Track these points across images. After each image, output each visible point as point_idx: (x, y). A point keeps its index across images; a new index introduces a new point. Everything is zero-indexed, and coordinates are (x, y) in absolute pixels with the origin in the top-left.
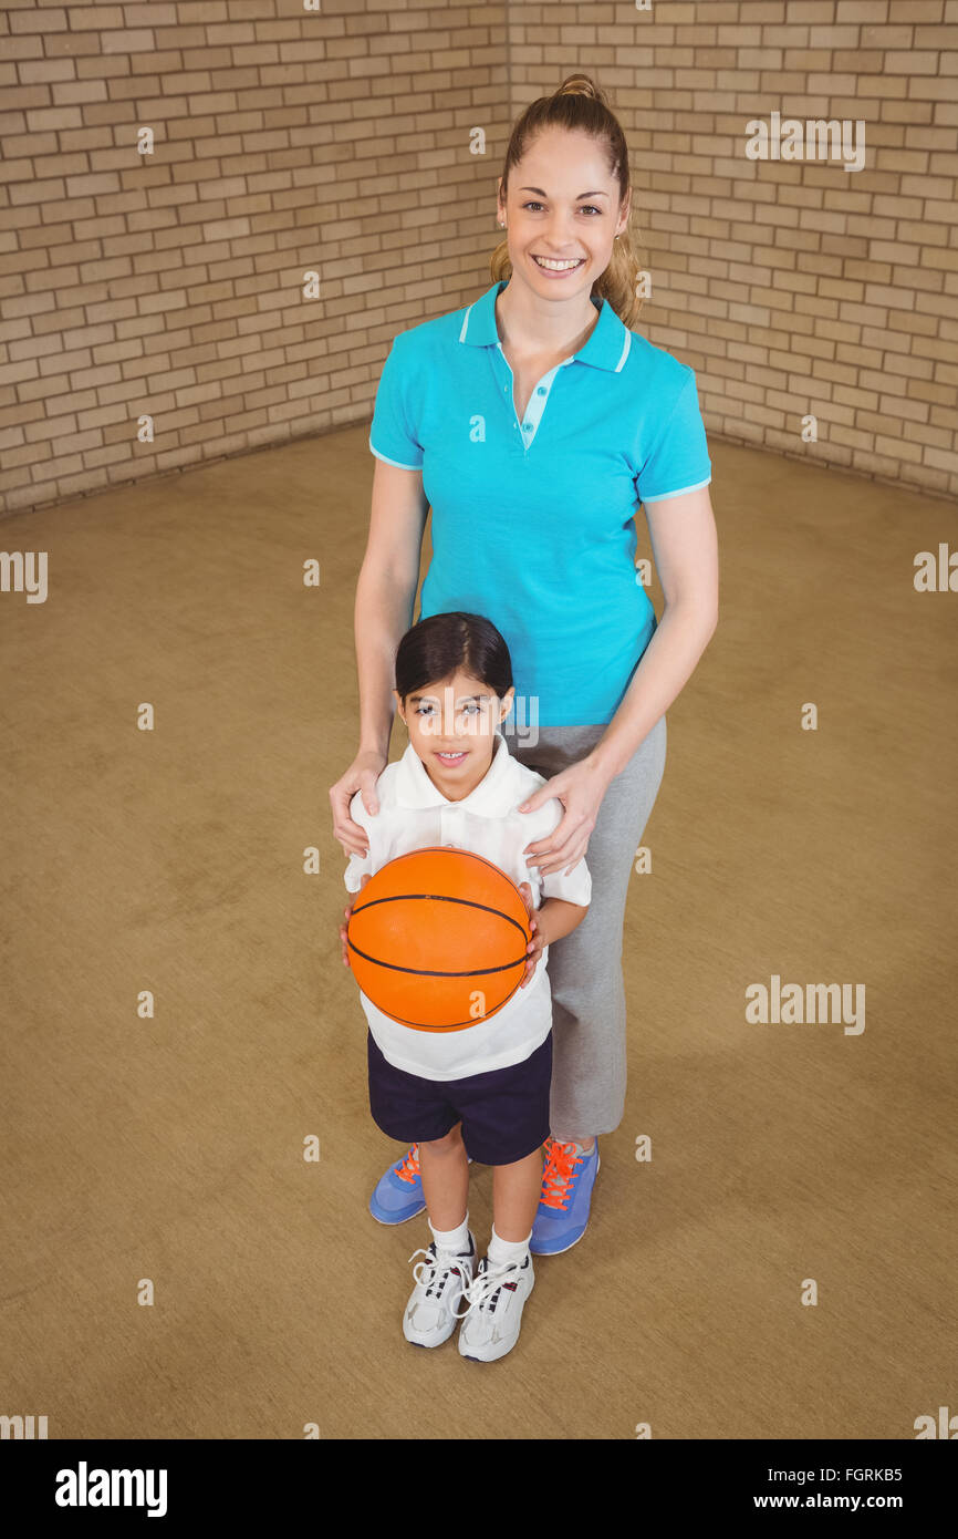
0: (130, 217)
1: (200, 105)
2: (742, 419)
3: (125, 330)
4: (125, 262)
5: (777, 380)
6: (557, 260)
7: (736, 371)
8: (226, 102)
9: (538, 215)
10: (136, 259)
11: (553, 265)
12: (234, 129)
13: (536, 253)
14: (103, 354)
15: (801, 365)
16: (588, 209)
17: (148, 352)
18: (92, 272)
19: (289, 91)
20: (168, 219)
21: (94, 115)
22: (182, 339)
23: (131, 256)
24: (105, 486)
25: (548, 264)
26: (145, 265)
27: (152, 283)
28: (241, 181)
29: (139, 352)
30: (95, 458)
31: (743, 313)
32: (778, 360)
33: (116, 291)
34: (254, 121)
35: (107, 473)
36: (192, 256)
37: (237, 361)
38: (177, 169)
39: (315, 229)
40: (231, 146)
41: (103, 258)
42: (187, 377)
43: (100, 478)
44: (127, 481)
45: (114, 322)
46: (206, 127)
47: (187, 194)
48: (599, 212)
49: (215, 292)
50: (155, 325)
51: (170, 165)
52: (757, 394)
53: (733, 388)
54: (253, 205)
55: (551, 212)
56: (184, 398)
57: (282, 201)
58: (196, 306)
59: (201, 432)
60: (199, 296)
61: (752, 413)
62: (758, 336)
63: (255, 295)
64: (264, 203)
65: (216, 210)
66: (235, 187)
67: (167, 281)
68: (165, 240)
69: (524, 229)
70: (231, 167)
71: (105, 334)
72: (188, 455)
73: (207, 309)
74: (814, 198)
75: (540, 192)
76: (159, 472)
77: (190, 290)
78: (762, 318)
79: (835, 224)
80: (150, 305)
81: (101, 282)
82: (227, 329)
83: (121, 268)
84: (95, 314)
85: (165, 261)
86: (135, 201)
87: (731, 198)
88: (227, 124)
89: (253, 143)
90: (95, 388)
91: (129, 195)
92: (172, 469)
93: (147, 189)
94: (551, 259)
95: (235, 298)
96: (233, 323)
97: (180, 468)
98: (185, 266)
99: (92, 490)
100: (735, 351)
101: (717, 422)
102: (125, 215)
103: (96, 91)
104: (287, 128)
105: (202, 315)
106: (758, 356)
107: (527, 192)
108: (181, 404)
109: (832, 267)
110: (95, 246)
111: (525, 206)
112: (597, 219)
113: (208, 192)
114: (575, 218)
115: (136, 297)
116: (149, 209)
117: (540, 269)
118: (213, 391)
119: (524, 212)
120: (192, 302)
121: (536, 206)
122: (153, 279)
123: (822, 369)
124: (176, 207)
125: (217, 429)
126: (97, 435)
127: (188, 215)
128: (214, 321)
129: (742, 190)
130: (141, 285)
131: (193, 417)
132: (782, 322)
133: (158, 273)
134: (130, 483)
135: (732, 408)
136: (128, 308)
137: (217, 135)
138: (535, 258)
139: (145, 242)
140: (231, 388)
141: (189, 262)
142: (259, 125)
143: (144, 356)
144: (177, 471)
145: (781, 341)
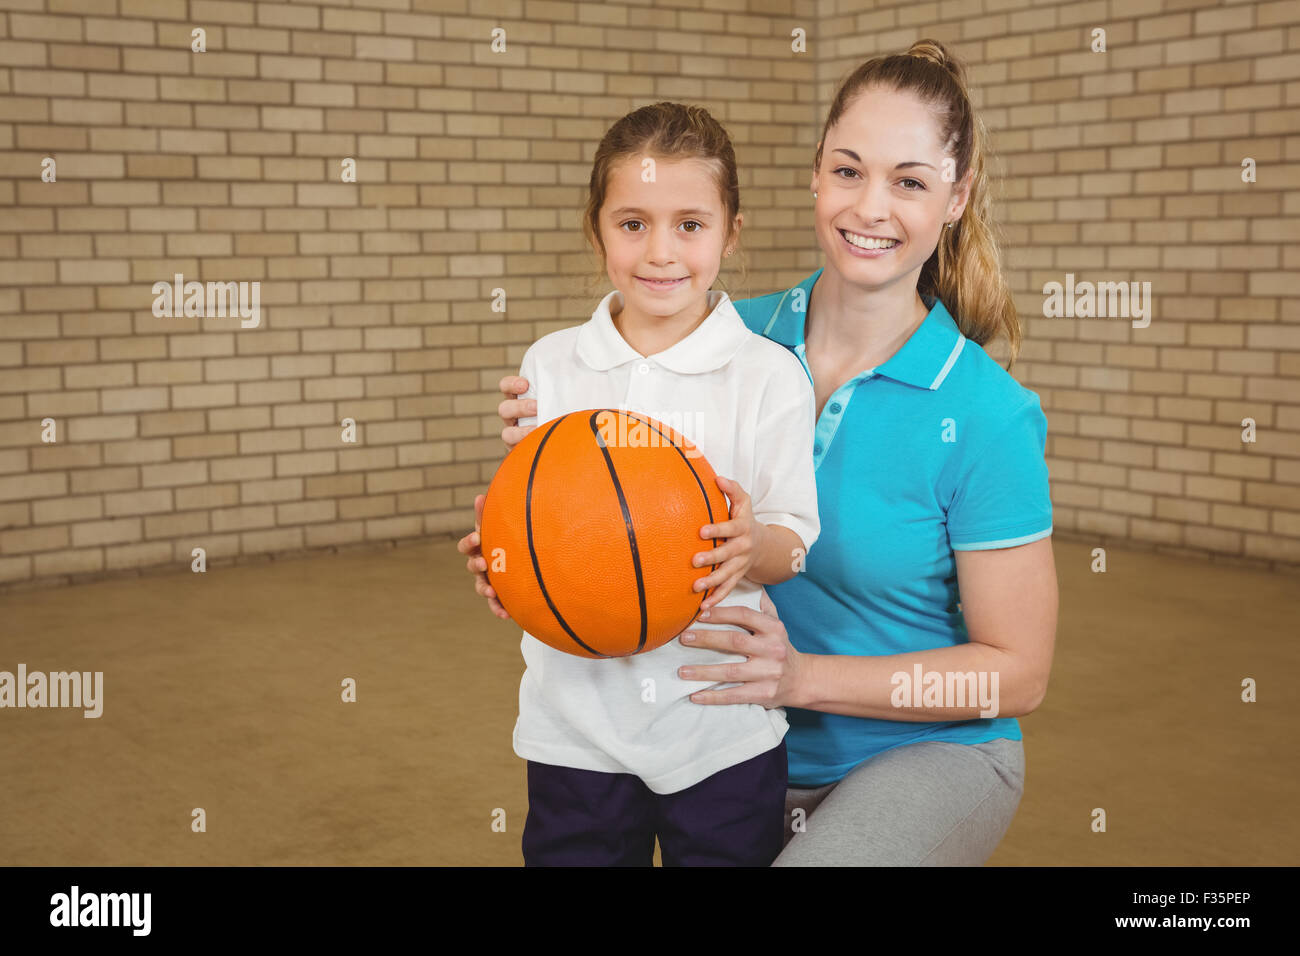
0: (366, 237)
1: (458, 126)
2: (1099, 510)
3: (345, 364)
4: (355, 286)
5: (1142, 456)
6: (867, 237)
7: (1089, 450)
8: (489, 126)
9: (850, 182)
10: (368, 286)
11: (860, 242)
12: (495, 155)
13: (844, 227)
14: (314, 390)
15: (1172, 433)
16: (912, 183)
17: (370, 393)
18: (314, 293)
19: (560, 123)
20: (410, 245)
21: (337, 120)
22: (412, 384)
23: (363, 281)
24: (299, 551)
25: (855, 239)
26: (377, 292)
27: (380, 315)
28: (499, 214)
29: (359, 393)
30: (293, 513)
31: (1097, 378)
32: (1143, 431)
33: (341, 316)
34: (519, 150)
35: (304, 535)
36: (433, 290)
37: (475, 421)
38: (426, 191)
39: (582, 280)
40: (492, 173)
41: (329, 278)
42: (414, 430)
43: (294, 539)
44: (326, 548)
45: (333, 354)
46: (464, 149)
47: (435, 219)
48: (922, 187)
49: (457, 336)
50: (382, 363)
51: (418, 185)
52: (1116, 476)
53: (1087, 472)
54: (510, 242)
55: (865, 179)
56: (407, 455)
57: (543, 242)
58: (434, 348)
59: (423, 501)
60: (437, 337)
61: (1112, 500)
62: (1116, 404)
63: (505, 345)
64: (523, 242)
65: (468, 243)
66: (492, 220)
67: (402, 314)
68: (403, 267)
69: (834, 196)
70: (487, 196)
71: (322, 365)
72: (406, 526)
73: (444, 354)
74: (1178, 232)
75: (854, 156)
76: (367, 542)
77: (428, 330)
78: (1120, 381)
79: (1205, 258)
80: (379, 339)
81: (322, 304)
82: (467, 381)
83: (349, 292)
84: (312, 341)
85: (399, 291)
86: (373, 219)
87: (1079, 244)
88: (486, 150)
89: (516, 174)
90: (301, 428)
91: (367, 213)
92: (384, 541)
93: (389, 208)
94: (859, 235)
95: (480, 345)
96: (474, 374)
97: (394, 541)
98: (423, 301)
99: (282, 553)
100: (1089, 426)
101: (1067, 518)
102: (360, 233)
103: (343, 96)
104: (557, 163)
105: (439, 360)
106: (1118, 428)
107: (840, 154)
108: (403, 462)
109: (1206, 309)
110: (322, 264)
111: (837, 171)
112: (917, 193)
113: (459, 220)
114: (892, 191)
115: (363, 328)
116: (389, 230)
117: (846, 243)
118: (443, 452)
119: (835, 177)
120: (429, 343)
121: (850, 173)
122: (385, 309)
123: (1198, 436)
124: (420, 233)
125: (443, 499)
126: (297, 485)
127: (433, 243)
128: (451, 369)
129: (1091, 233)
130: (370, 315)
131: (415, 480)
132: (1144, 382)
133: (391, 304)
134: (330, 551)
135: (1087, 497)
136: (351, 339)
137: (475, 160)
138: (843, 232)
139: (380, 267)
140: (466, 451)
141: (429, 296)
142: (524, 155)
143: (365, 398)
144: (389, 545)
145: (1146, 407)
